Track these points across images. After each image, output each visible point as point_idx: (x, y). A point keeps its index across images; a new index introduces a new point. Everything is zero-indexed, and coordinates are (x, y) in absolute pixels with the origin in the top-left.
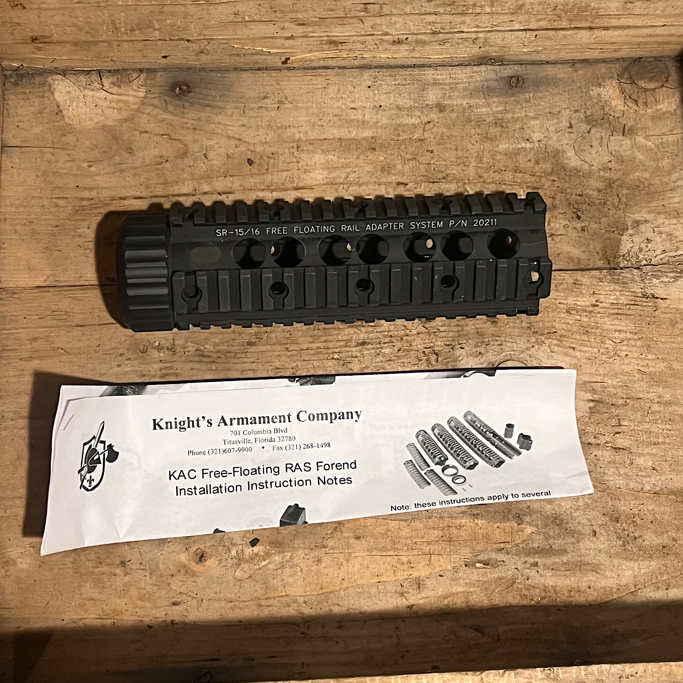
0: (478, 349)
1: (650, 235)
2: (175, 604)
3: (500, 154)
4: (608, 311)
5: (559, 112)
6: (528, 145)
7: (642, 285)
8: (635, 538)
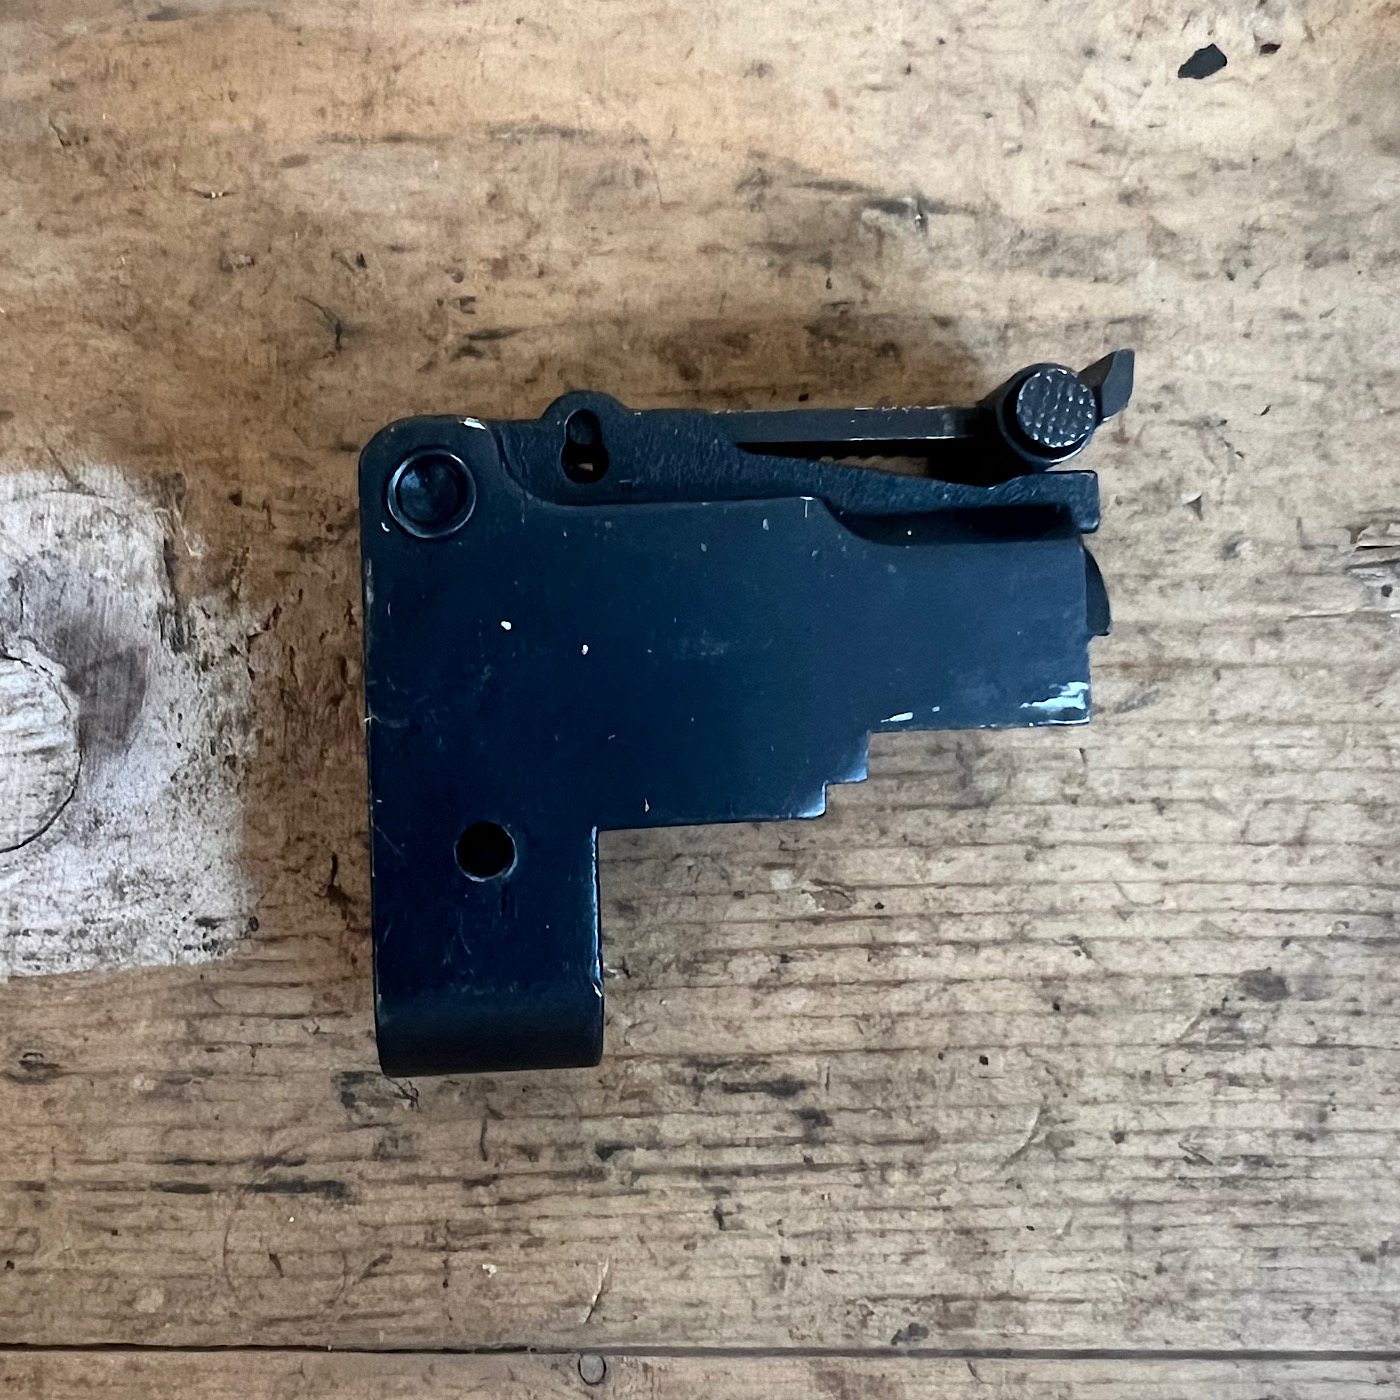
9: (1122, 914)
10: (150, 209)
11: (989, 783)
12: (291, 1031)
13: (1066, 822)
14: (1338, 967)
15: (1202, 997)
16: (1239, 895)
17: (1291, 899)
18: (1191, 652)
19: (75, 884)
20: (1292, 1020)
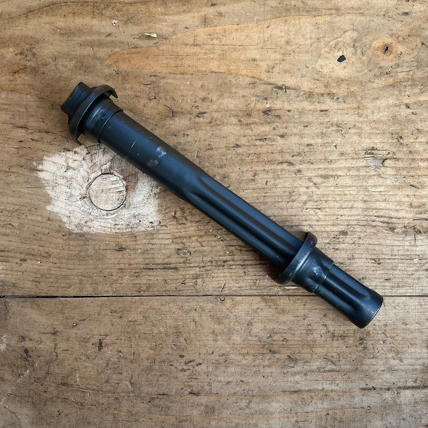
2: (406, 14)
4: (12, 254)
9: (318, 221)
11: (295, 197)
12: (167, 242)
14: (357, 230)
15: (332, 235)
18: (333, 173)
19: (126, 216)
20: (348, 239)
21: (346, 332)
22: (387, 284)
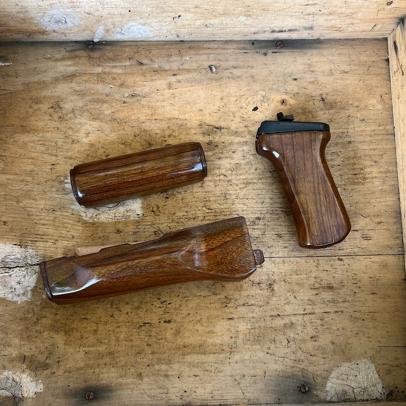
0: (129, 214)
1: (18, 287)
2: (296, 79)
3: (105, 343)
4: (50, 237)
5: (64, 373)
6: (87, 349)
7: (27, 254)
8: (52, 108)
9: (243, 211)
10: (125, 129)
11: (228, 197)
12: (149, 227)
13: (237, 201)
14: (267, 216)
15: (251, 220)
16: (256, 209)
17: (262, 209)
18: (251, 181)
19: (122, 211)
20: (261, 222)
21: (261, 280)
22: (285, 250)
